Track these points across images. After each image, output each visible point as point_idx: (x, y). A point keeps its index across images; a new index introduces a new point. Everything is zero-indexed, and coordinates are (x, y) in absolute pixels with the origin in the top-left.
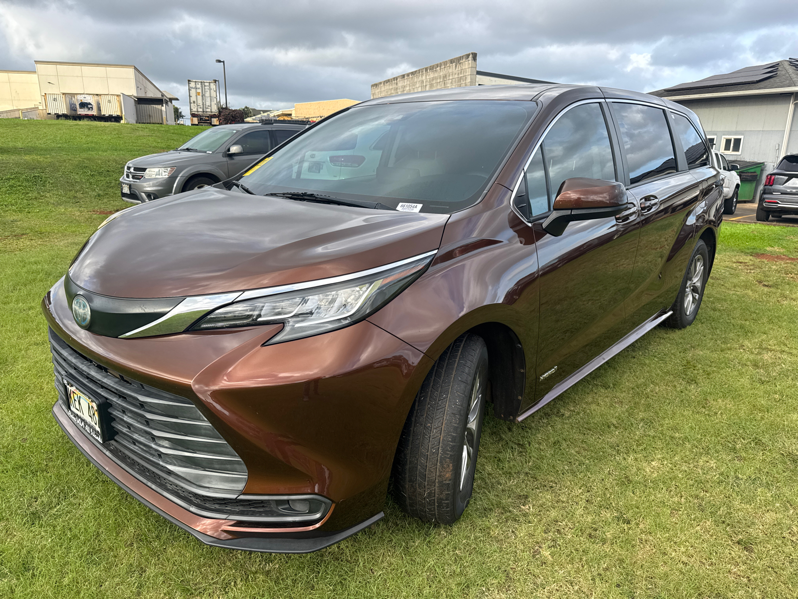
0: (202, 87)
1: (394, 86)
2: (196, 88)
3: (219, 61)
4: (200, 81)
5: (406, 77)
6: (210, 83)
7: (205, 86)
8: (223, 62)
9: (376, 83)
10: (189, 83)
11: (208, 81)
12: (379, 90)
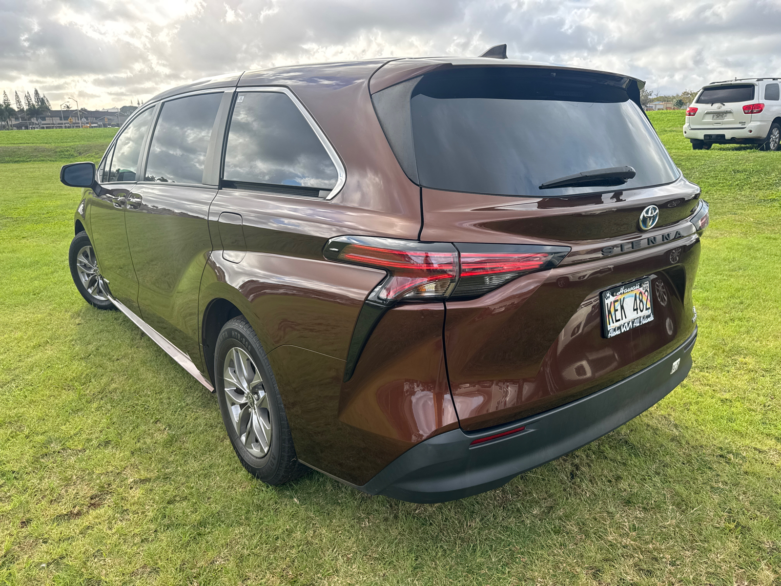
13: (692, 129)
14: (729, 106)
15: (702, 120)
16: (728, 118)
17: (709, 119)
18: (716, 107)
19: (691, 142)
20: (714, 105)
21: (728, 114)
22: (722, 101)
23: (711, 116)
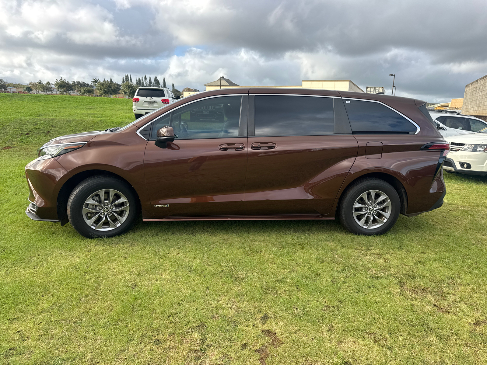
0: (374, 90)
1: (476, 86)
2: (371, 91)
3: (392, 75)
4: (373, 87)
5: (482, 80)
6: (379, 88)
7: (376, 90)
8: (394, 75)
9: (468, 84)
10: (367, 89)
11: (378, 87)
12: (468, 89)
13: (138, 109)
14: (154, 99)
15: (143, 104)
16: (155, 105)
17: (146, 105)
18: (148, 99)
19: (135, 116)
20: (147, 98)
21: (155, 103)
22: (152, 96)
23: (147, 103)
